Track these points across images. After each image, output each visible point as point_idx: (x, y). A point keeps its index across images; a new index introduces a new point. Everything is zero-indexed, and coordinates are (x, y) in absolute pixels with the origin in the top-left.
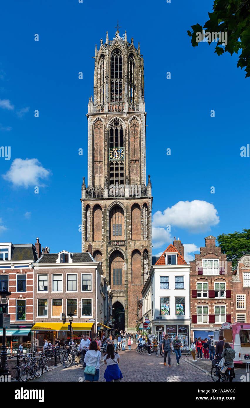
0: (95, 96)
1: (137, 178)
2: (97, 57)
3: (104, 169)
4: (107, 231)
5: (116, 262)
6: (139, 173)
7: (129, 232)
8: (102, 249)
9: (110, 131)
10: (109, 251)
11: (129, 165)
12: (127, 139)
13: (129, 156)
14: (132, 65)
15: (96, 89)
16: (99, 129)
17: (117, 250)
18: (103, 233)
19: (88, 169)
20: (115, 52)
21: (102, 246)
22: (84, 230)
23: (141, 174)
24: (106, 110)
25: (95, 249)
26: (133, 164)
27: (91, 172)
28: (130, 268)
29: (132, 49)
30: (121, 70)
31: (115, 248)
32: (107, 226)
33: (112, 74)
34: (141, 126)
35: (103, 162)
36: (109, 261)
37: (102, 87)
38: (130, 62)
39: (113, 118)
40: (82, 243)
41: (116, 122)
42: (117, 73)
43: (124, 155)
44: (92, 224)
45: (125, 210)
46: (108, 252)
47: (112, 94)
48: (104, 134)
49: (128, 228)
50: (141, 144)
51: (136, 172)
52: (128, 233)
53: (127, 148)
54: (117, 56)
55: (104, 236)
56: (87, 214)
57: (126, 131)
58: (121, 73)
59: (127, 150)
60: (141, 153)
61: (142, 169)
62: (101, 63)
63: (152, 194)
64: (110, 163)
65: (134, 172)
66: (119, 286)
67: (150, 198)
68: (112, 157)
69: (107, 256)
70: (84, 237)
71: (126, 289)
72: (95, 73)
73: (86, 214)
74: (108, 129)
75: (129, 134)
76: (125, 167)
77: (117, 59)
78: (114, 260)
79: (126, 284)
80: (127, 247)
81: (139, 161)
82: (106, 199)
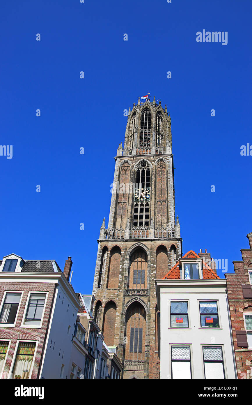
0: (125, 144)
1: (164, 219)
2: (130, 115)
3: (128, 210)
4: (125, 277)
5: (135, 319)
6: (166, 215)
7: (153, 278)
8: (117, 299)
9: (137, 172)
10: (127, 302)
11: (155, 206)
12: (154, 179)
13: (155, 196)
14: (160, 120)
15: (126, 139)
16: (126, 170)
17: (136, 301)
18: (120, 280)
19: (110, 210)
20: (145, 111)
21: (118, 296)
22: (97, 275)
23: (168, 215)
24: (134, 153)
25: (108, 299)
26: (160, 205)
27: (112, 214)
28: (153, 327)
29: (160, 109)
30: (150, 122)
31: (134, 299)
32: (126, 271)
33: (142, 126)
34: (168, 167)
35: (127, 203)
36: (125, 316)
37: (132, 137)
38: (158, 117)
39: (140, 160)
40: (93, 290)
41: (144, 163)
42: (146, 125)
43: (150, 195)
44: (108, 269)
45: (148, 253)
46: (125, 303)
47: (140, 142)
48: (131, 174)
49: (152, 274)
50: (168, 183)
51: (163, 214)
52: (152, 280)
53: (153, 188)
54: (146, 113)
55: (121, 283)
56: (104, 257)
57: (152, 171)
58: (149, 125)
59: (153, 190)
60: (168, 193)
61: (169, 210)
62: (133, 119)
63: (181, 235)
64: (135, 204)
65: (160, 213)
66: (138, 354)
67: (178, 240)
68: (137, 198)
69: (123, 309)
70: (97, 283)
71: (146, 358)
72: (127, 127)
73: (102, 257)
74: (135, 170)
75: (155, 175)
76: (151, 207)
77: (146, 115)
78: (133, 316)
79: (146, 350)
80: (149, 297)
81: (166, 201)
82: (127, 241)
